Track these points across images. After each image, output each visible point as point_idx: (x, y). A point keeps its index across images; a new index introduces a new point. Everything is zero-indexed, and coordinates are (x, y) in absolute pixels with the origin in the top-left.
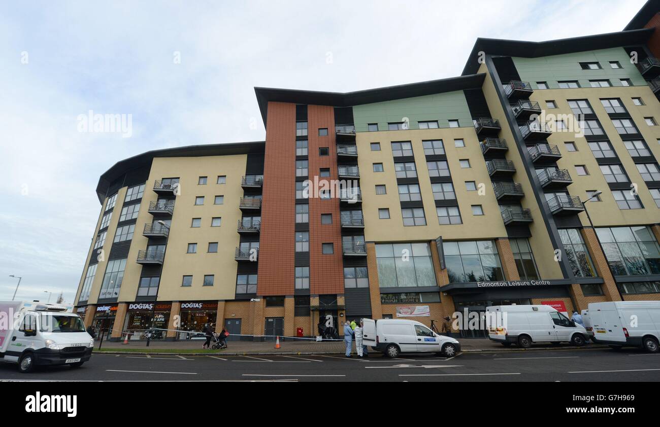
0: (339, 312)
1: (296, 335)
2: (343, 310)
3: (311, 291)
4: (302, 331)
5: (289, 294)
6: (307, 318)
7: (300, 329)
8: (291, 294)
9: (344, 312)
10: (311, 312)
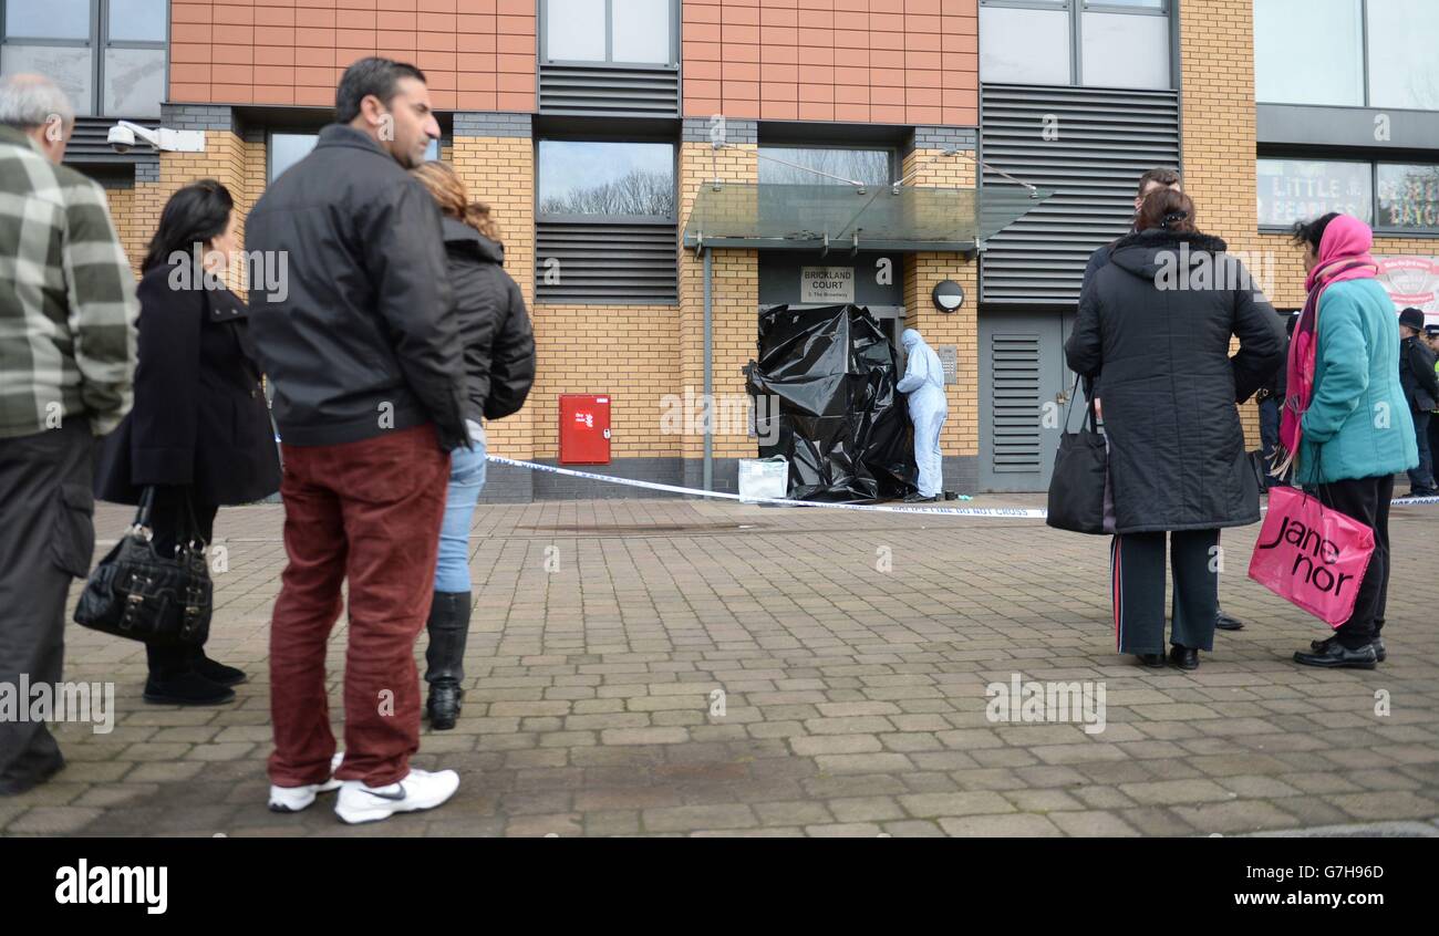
0: (927, 277)
1: (552, 451)
2: (967, 255)
3: (689, 88)
4: (603, 415)
5: (487, 103)
6: (649, 316)
7: (586, 403)
8: (507, 103)
9: (966, 274)
10: (687, 267)
